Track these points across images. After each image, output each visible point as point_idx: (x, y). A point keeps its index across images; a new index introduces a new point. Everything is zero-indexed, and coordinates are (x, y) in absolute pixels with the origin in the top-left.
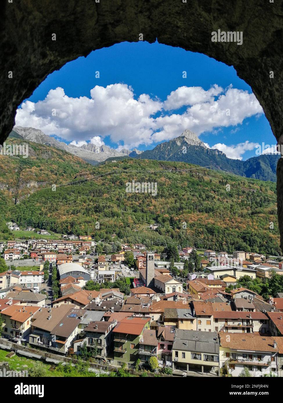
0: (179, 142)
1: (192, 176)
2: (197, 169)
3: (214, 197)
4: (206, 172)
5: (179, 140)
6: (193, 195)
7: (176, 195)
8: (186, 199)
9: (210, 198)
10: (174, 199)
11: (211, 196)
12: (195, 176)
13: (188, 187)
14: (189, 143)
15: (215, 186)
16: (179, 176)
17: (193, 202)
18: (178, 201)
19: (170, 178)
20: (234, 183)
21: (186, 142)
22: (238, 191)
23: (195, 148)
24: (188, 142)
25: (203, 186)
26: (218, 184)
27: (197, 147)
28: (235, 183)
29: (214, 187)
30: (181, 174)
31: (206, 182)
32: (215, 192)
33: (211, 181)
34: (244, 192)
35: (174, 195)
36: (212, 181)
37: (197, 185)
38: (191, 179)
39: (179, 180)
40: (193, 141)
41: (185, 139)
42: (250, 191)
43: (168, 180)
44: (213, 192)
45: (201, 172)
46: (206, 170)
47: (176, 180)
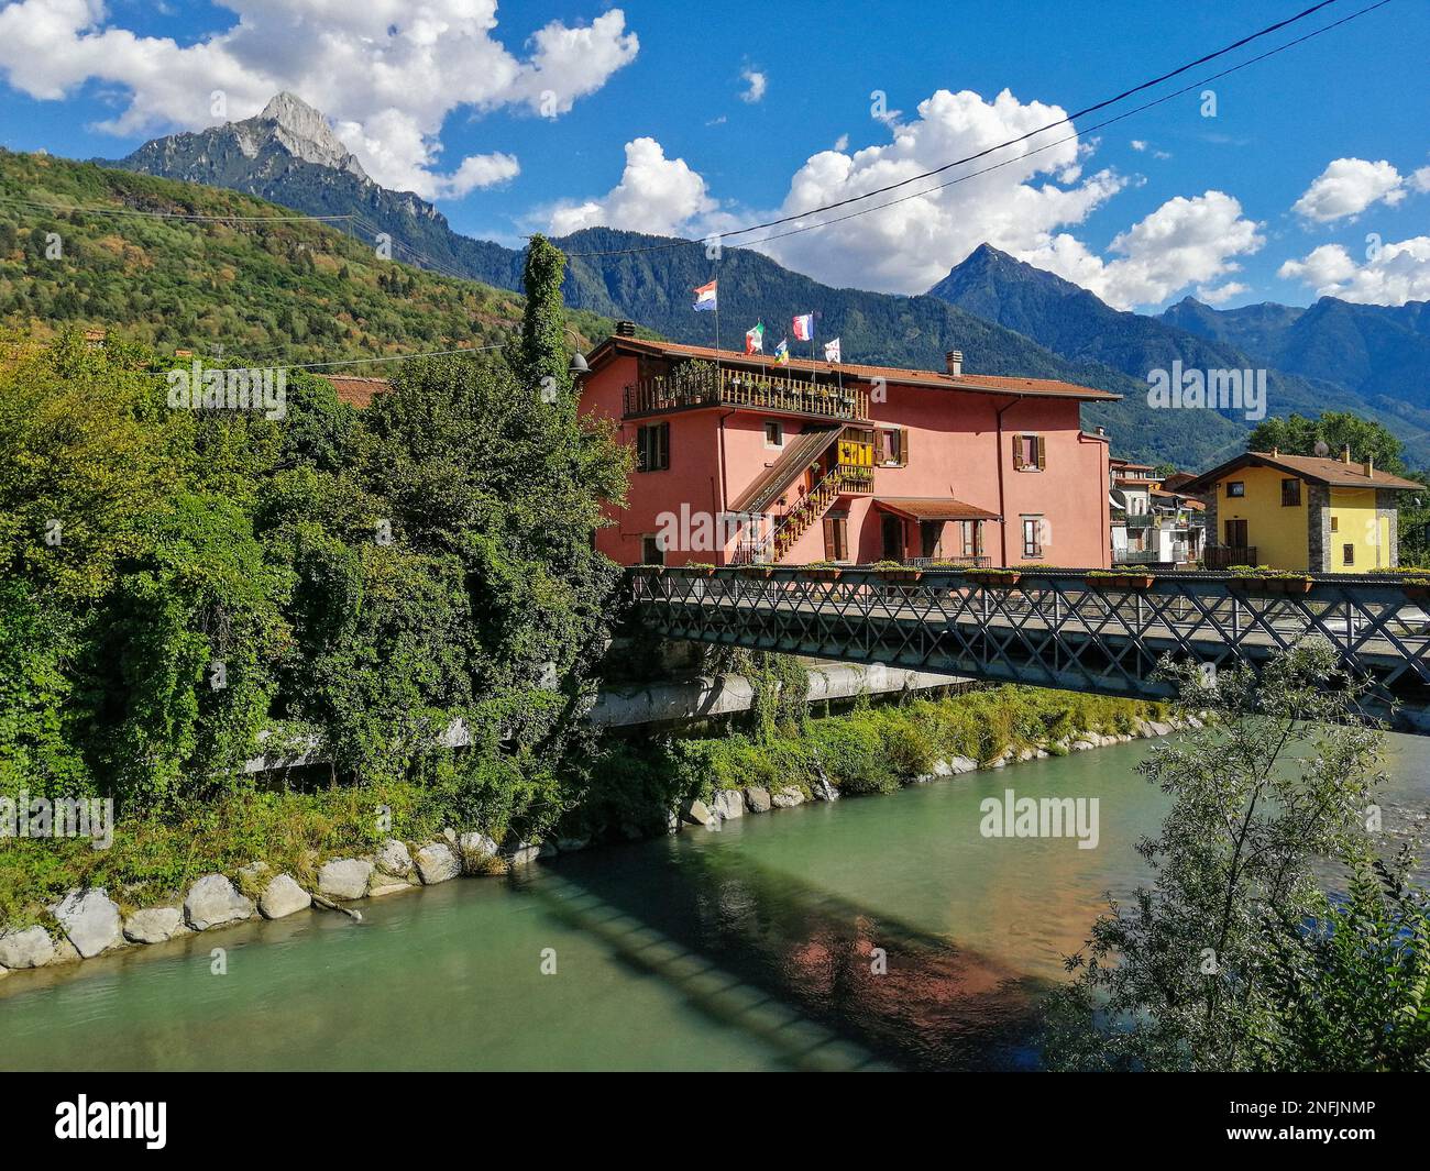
0: (248, 142)
1: (264, 247)
2: (288, 224)
3: (347, 334)
4: (329, 241)
5: (252, 132)
6: (252, 319)
7: (165, 312)
8: (216, 331)
9: (328, 333)
10: (156, 326)
11: (333, 328)
12: (275, 248)
13: (237, 289)
14: (296, 153)
15: (360, 296)
16: (199, 240)
17: (243, 341)
18: (174, 334)
19: (147, 244)
20: (439, 290)
21: (280, 146)
22: (455, 323)
23: (318, 175)
24: (289, 147)
25: (308, 290)
26: (374, 288)
27: (330, 171)
28: (443, 293)
29: (354, 299)
30: (210, 234)
31: (322, 276)
32: (355, 316)
33: (344, 274)
34: (476, 328)
35: (159, 310)
36: (350, 273)
37: (282, 283)
38: (254, 256)
39: (196, 258)
40: (316, 145)
41: (278, 132)
42: (501, 327)
43: (138, 250)
44: (349, 316)
45: (308, 237)
46: (330, 235)
47: (183, 253)
